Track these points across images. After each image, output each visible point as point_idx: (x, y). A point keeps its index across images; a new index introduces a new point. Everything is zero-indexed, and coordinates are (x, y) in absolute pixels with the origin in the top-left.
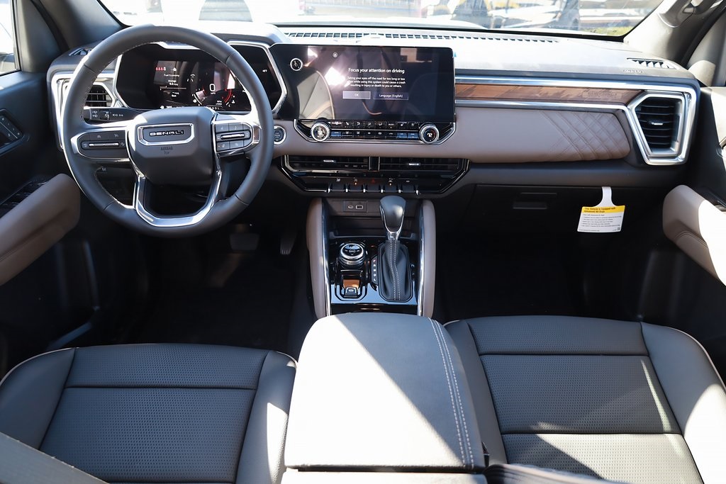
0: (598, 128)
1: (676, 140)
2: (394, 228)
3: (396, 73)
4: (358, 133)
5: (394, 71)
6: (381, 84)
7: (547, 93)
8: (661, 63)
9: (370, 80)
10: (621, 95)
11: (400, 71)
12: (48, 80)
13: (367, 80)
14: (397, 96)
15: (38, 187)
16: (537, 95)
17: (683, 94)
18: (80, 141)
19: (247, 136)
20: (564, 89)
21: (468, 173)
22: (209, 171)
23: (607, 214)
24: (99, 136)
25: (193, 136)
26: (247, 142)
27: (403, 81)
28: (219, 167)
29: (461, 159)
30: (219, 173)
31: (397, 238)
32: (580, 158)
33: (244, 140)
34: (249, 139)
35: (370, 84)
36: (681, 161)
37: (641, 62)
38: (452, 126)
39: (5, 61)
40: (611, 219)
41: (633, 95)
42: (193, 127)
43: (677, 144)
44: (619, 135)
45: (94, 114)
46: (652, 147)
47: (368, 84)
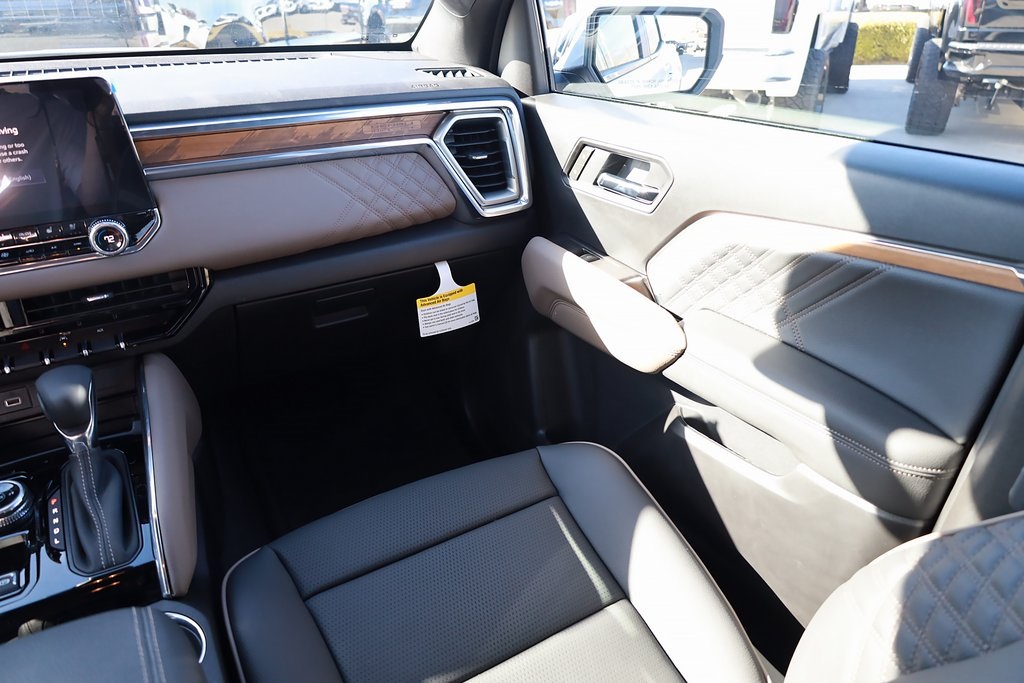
0: (400, 177)
1: (511, 176)
2: (78, 426)
7: (307, 136)
8: (464, 72)
10: (419, 123)
16: (292, 140)
17: (500, 109)
20: (332, 125)
21: (212, 291)
23: (454, 302)
29: (190, 270)
31: (89, 444)
32: (389, 228)
36: (524, 204)
37: (435, 73)
38: (152, 216)
40: (461, 306)
41: (437, 121)
43: (514, 182)
44: (435, 182)
46: (484, 191)
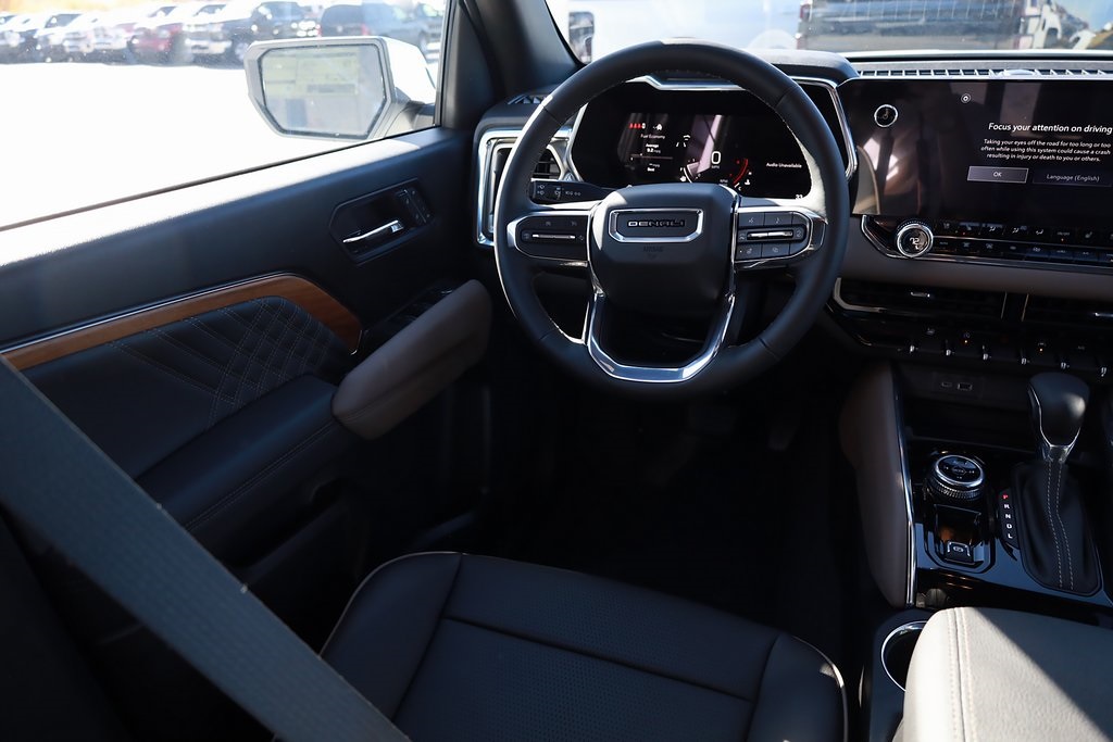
2: (1060, 437)
3: (1091, 133)
4: (990, 246)
5: (1088, 129)
6: (1056, 154)
9: (1032, 146)
11: (1101, 129)
12: (475, 140)
13: (1026, 147)
14: (1086, 179)
15: (442, 297)
18: (519, 229)
19: (799, 235)
22: (715, 294)
24: (548, 223)
25: (699, 230)
26: (795, 248)
27: (1106, 149)
28: (732, 287)
30: (732, 298)
31: (1063, 459)
33: (790, 242)
34: (800, 241)
35: (1032, 154)
39: (421, 114)
42: (701, 216)
45: (540, 190)
47: (1026, 154)
